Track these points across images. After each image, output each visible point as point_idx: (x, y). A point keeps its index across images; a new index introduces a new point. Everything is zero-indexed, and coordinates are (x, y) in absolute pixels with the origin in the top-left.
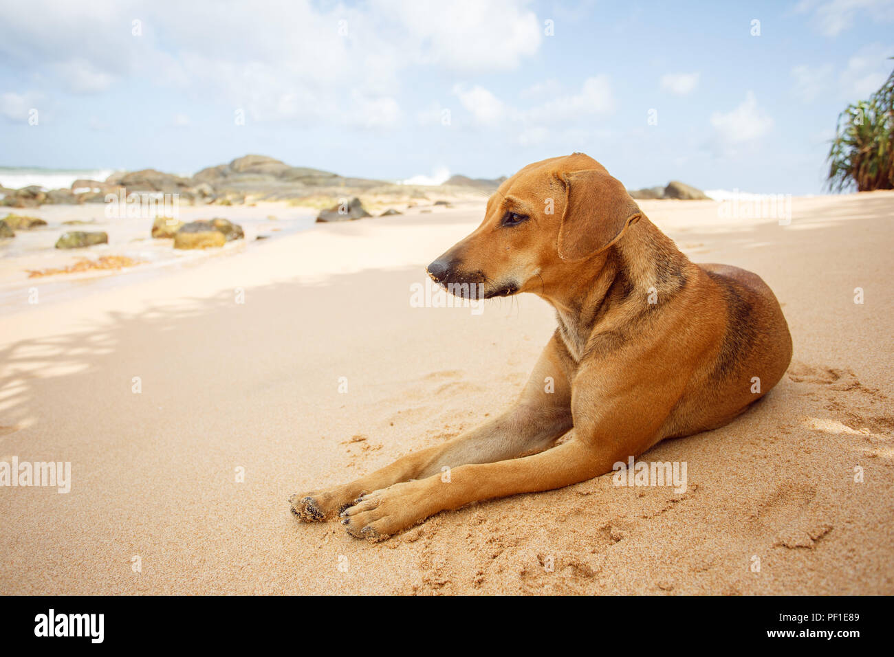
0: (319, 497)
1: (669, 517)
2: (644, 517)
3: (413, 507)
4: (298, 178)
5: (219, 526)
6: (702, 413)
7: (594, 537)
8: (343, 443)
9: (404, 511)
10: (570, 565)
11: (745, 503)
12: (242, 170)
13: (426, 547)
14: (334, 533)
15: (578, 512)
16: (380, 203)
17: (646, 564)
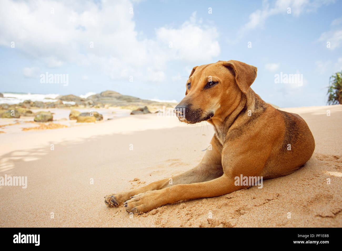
0: (117, 196)
1: (266, 206)
2: (255, 206)
3: (155, 201)
4: (125, 99)
5: (74, 209)
6: (278, 167)
7: (233, 213)
8: (130, 181)
9: (151, 203)
10: (222, 223)
11: (301, 201)
12: (104, 96)
13: (159, 216)
14: (121, 211)
15: (226, 205)
16: (155, 108)
17: (256, 223)
